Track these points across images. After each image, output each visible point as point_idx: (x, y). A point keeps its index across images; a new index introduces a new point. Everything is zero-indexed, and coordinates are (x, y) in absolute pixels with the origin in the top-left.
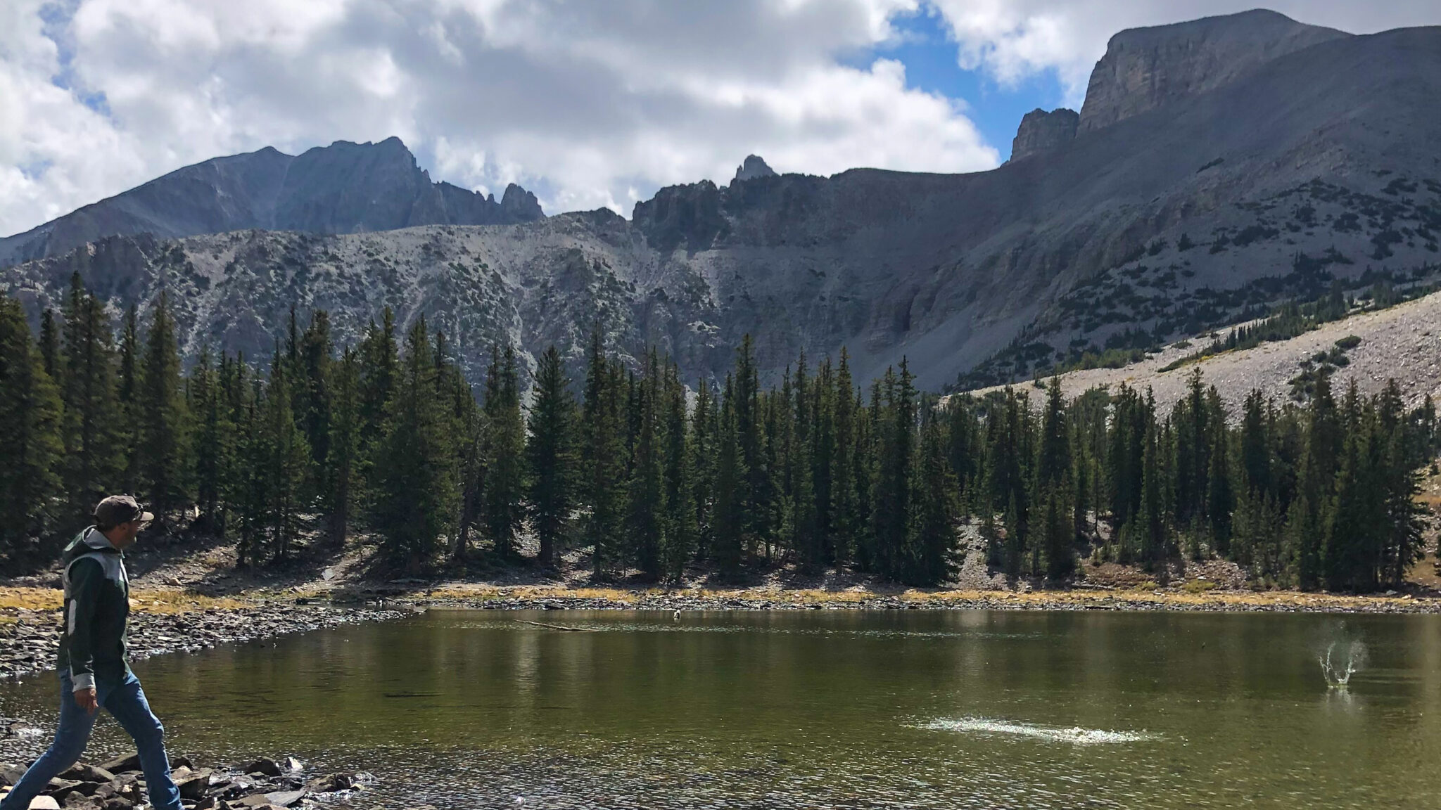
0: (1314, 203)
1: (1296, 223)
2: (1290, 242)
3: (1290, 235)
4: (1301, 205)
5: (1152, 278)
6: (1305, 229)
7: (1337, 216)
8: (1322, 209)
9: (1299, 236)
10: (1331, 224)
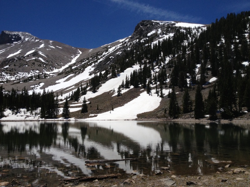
0: (35, 62)
1: (32, 65)
2: (31, 67)
3: (32, 66)
4: (33, 62)
5: (9, 70)
6: (33, 65)
7: (38, 64)
8: (36, 63)
9: (33, 66)
10: (37, 65)
